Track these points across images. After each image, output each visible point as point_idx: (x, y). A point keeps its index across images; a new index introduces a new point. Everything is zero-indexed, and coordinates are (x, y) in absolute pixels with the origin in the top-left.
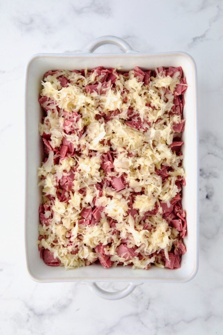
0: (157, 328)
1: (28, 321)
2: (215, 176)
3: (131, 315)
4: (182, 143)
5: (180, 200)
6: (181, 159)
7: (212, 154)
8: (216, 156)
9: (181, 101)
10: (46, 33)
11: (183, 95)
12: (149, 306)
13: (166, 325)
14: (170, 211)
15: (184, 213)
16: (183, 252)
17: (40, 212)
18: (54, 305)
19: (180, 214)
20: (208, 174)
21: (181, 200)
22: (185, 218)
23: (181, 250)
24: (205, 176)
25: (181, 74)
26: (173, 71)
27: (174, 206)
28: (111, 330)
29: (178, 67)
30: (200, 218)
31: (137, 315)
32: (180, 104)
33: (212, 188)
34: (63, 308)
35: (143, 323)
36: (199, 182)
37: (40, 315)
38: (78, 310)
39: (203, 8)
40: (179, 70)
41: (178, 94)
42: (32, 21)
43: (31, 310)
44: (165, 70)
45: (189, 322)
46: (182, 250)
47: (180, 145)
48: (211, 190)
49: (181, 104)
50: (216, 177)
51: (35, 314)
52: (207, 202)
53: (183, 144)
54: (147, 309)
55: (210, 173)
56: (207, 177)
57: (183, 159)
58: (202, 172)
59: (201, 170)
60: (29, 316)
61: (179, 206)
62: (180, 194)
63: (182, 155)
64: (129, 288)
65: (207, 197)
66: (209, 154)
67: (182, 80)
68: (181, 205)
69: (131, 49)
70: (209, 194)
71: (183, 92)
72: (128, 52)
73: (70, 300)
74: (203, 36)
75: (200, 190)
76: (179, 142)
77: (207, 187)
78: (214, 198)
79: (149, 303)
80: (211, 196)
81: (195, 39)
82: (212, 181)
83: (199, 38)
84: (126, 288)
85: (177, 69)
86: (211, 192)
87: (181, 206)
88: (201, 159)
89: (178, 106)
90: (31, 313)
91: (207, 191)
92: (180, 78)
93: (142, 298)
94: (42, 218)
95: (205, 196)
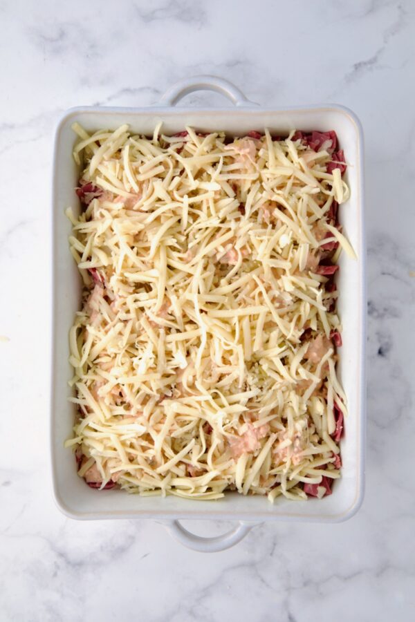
0: (289, 589)
1: (55, 575)
2: (395, 314)
3: (242, 565)
4: (336, 268)
6: (335, 298)
7: (390, 274)
8: (396, 278)
10: (88, 56)
12: (273, 549)
13: (305, 584)
18: (102, 547)
20: (381, 311)
24: (375, 314)
25: (335, 144)
26: (319, 138)
28: (206, 592)
29: (329, 132)
30: (368, 390)
31: (252, 565)
33: (390, 337)
34: (119, 552)
35: (263, 581)
36: (367, 325)
37: (77, 565)
38: (145, 556)
39: (372, 9)
40: (331, 138)
42: (62, 35)
43: (62, 555)
44: (305, 138)
45: (347, 578)
47: (332, 273)
48: (386, 340)
50: (396, 316)
51: (68, 563)
52: (380, 361)
53: (338, 269)
54: (271, 554)
55: (385, 310)
56: (381, 316)
57: (337, 298)
58: (371, 308)
59: (369, 304)
60: (58, 567)
63: (336, 289)
64: (238, 531)
65: (380, 352)
66: (384, 274)
67: (337, 155)
69: (244, 98)
70: (384, 347)
72: (238, 104)
73: (132, 538)
74: (373, 61)
75: (368, 339)
76: (331, 267)
77: (379, 335)
78: (392, 355)
79: (275, 544)
80: (388, 350)
81: (357, 67)
82: (389, 323)
83: (365, 64)
84: (233, 531)
85: (327, 136)
86: (387, 344)
90: (60, 561)
91: (379, 341)
92: (332, 151)
93: (262, 534)
95: (377, 351)
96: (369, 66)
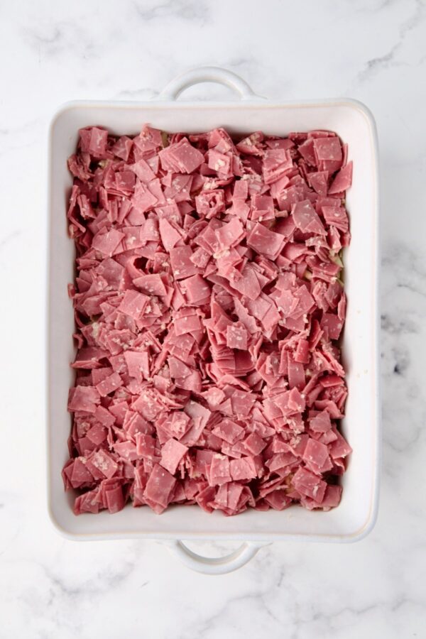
0: (297, 622)
1: (51, 602)
2: (413, 329)
3: (248, 596)
5: (80, 257)
7: (406, 286)
8: (413, 290)
9: (76, 445)
10: (84, 57)
11: (71, 457)
12: (281, 579)
13: (316, 617)
14: (99, 236)
15: (72, 233)
16: (74, 160)
17: (348, 235)
18: (99, 574)
19: (79, 230)
20: (397, 326)
21: (77, 258)
22: (70, 223)
23: (78, 164)
24: (391, 329)
27: (90, 247)
28: (209, 624)
31: (259, 596)
32: (78, 440)
33: (407, 353)
34: (117, 580)
35: (270, 613)
36: (381, 342)
37: (74, 593)
38: (145, 584)
41: (81, 458)
42: (58, 35)
43: (57, 582)
45: (360, 612)
46: (76, 163)
48: (403, 357)
49: (75, 440)
50: (413, 331)
51: (65, 590)
52: (396, 379)
54: (279, 585)
55: (402, 324)
56: (397, 332)
58: (385, 322)
59: (383, 318)
60: (53, 595)
61: (80, 245)
62: (78, 268)
65: (396, 370)
66: (400, 286)
68: (76, 248)
70: (401, 365)
71: (72, 462)
72: (244, 98)
73: (131, 566)
74: (388, 58)
75: (382, 355)
77: (396, 351)
78: (410, 373)
79: (282, 574)
80: (404, 368)
81: (371, 64)
82: (407, 339)
83: (380, 60)
86: (404, 361)
87: (78, 246)
88: (384, 295)
89: (81, 436)
90: (56, 589)
91: (396, 358)
93: (269, 563)
94: (345, 223)
95: (392, 369)
96: (384, 63)
